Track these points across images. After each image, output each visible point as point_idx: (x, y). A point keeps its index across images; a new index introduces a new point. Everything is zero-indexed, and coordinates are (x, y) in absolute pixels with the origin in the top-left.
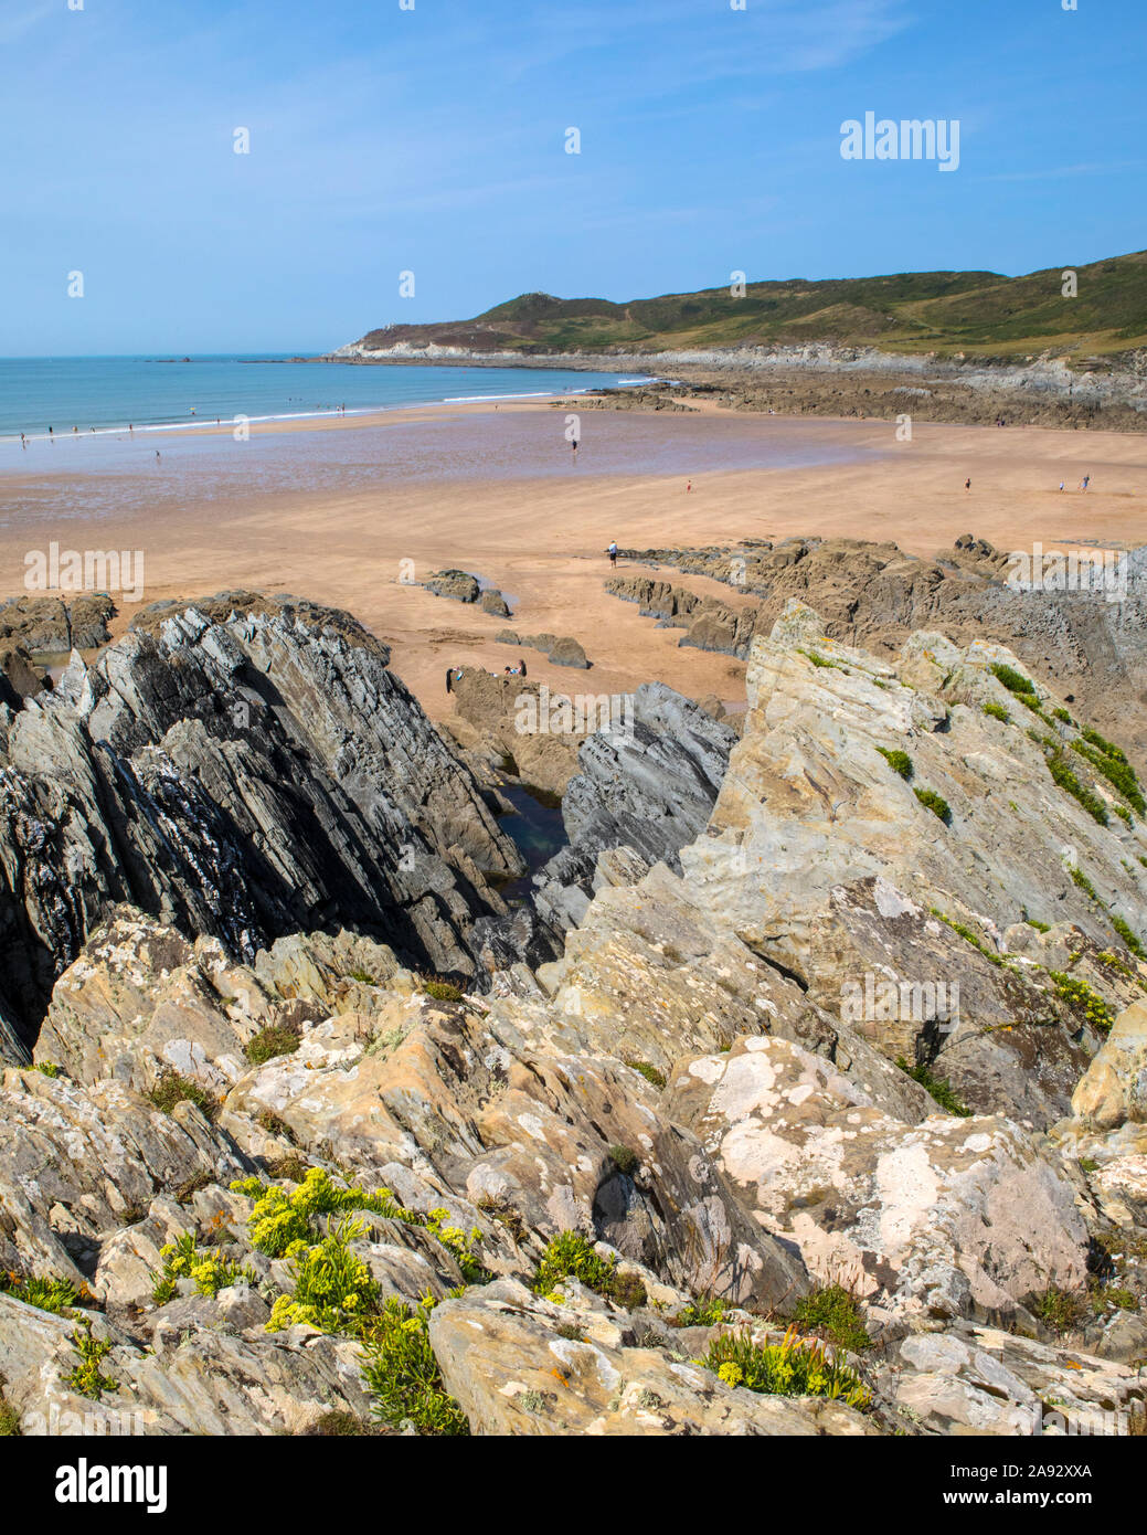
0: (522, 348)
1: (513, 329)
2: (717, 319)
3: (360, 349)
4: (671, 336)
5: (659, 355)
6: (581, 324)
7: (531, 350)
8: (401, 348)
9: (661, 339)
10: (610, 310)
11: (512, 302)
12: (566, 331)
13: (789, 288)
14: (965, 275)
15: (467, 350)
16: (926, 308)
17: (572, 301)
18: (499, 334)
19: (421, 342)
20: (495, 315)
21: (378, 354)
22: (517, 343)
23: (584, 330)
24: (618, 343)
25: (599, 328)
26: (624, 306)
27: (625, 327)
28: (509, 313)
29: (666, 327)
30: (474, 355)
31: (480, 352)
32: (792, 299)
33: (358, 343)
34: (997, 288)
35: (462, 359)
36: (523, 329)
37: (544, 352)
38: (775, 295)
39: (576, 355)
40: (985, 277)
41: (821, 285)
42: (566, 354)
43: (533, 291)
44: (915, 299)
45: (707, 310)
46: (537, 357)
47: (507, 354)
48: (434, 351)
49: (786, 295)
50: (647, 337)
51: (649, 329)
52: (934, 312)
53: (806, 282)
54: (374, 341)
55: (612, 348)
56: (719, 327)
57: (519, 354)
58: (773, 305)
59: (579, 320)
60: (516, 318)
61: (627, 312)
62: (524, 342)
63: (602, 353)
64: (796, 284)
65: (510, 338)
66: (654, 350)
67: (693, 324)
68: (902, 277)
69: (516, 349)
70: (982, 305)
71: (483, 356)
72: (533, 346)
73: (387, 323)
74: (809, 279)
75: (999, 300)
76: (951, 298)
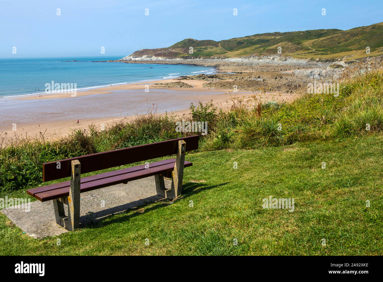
0: (183, 57)
1: (181, 51)
2: (248, 46)
3: (131, 57)
4: (232, 52)
5: (226, 59)
6: (203, 49)
7: (186, 58)
8: (144, 58)
9: (229, 53)
10: (214, 44)
11: (182, 41)
12: (199, 51)
13: (274, 35)
14: (328, 30)
15: (165, 58)
16: (313, 42)
17: (202, 41)
18: (176, 53)
19: (150, 56)
20: (176, 46)
21: (137, 59)
22: (182, 55)
23: (205, 50)
24: (215, 55)
25: (210, 50)
26: (219, 42)
27: (218, 49)
28: (180, 45)
29: (231, 49)
30: (167, 59)
31: (169, 58)
32: (275, 38)
33: (131, 56)
34: (336, 35)
35: (162, 61)
36: (184, 51)
37: (191, 58)
38: (269, 38)
39: (201, 59)
40: (335, 31)
41: (285, 34)
42: (198, 59)
43: (189, 38)
44: (311, 39)
45: (246, 43)
46: (188, 60)
47: (178, 59)
48: (154, 58)
49: (273, 37)
50: (225, 53)
51: (226, 49)
52: (316, 43)
53: (279, 33)
54: (136, 55)
55: (213, 57)
56: (248, 49)
57: (182, 59)
58: (268, 41)
59: (203, 47)
60: (182, 47)
61: (219, 44)
62: (184, 55)
63: (209, 58)
64: (276, 34)
65: (179, 54)
66: (225, 57)
67: (240, 48)
68: (307, 31)
69: (181, 58)
70: (330, 41)
71: (170, 60)
72: (187, 57)
73: (141, 49)
74: (281, 32)
75: (336, 39)
76: (322, 39)
